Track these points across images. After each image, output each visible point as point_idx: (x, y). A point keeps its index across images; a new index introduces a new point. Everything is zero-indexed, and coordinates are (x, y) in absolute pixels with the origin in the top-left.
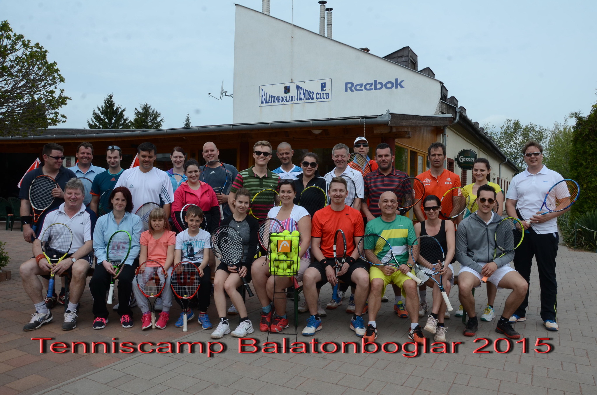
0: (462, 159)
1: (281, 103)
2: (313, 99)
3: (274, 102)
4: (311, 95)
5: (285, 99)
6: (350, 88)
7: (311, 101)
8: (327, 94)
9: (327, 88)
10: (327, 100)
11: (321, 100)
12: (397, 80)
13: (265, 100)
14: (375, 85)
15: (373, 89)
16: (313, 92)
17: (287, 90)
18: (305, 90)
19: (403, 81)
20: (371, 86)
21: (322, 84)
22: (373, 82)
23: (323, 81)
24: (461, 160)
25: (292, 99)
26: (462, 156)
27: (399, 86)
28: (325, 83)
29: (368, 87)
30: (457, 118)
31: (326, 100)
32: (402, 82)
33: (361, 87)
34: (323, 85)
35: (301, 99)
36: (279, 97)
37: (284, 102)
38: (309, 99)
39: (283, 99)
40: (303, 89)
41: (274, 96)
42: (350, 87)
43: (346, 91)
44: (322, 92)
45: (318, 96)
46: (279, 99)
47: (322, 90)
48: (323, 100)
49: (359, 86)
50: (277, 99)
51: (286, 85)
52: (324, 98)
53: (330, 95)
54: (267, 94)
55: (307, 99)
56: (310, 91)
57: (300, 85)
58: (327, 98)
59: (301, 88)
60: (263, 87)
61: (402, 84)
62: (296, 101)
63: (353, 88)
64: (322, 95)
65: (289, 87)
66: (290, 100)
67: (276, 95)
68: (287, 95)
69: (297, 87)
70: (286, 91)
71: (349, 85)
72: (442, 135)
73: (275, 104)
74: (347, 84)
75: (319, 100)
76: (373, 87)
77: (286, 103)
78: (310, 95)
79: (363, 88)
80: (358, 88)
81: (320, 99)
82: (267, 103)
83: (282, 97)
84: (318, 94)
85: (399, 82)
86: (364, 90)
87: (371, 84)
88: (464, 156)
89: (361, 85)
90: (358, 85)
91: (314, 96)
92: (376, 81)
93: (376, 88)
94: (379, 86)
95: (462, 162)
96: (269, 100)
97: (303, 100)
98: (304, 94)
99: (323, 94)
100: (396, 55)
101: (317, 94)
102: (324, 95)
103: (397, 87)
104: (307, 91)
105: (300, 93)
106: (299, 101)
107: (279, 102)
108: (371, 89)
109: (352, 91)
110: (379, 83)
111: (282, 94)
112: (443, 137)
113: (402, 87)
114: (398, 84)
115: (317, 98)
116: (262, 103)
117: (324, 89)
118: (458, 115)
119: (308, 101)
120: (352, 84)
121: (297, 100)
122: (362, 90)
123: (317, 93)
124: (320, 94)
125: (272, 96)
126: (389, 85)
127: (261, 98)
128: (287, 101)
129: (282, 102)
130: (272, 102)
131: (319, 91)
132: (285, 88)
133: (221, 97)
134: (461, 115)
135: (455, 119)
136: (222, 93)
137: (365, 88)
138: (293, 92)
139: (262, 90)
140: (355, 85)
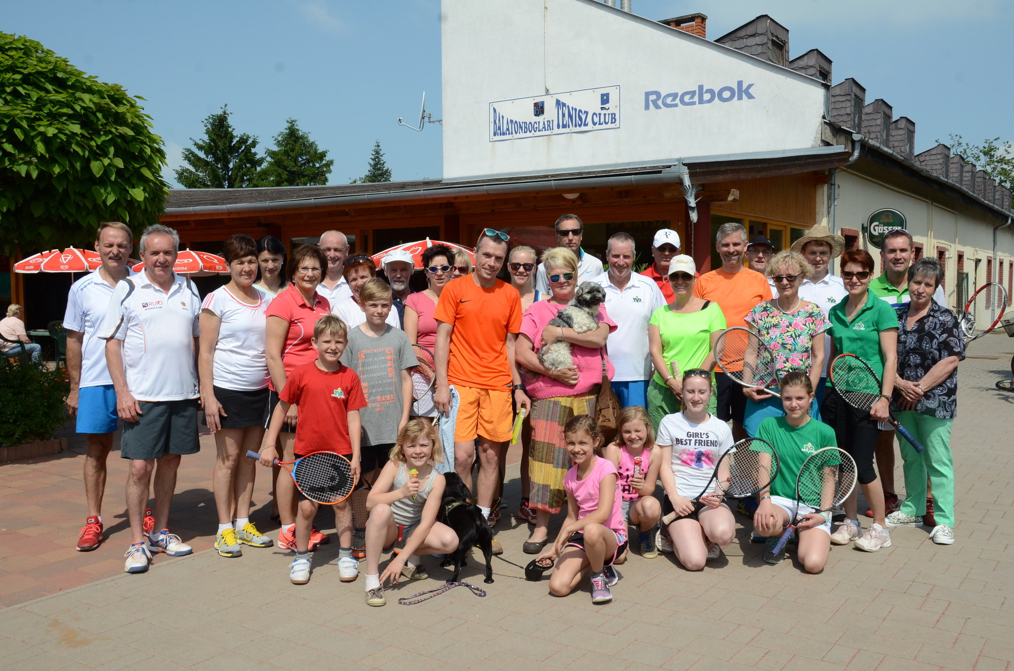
0: (876, 228)
1: (528, 134)
2: (586, 125)
4: (583, 117)
5: (535, 126)
6: (655, 103)
7: (583, 128)
8: (612, 114)
10: (613, 126)
12: (740, 83)
13: (499, 128)
14: (701, 95)
15: (697, 103)
16: (586, 113)
17: (539, 109)
18: (572, 108)
19: (753, 84)
20: (692, 97)
21: (602, 95)
22: (696, 89)
23: (605, 91)
24: (875, 230)
25: (548, 126)
26: (877, 223)
27: (744, 96)
28: (607, 95)
29: (687, 99)
30: (856, 154)
31: (610, 125)
32: (750, 86)
33: (674, 100)
34: (605, 98)
35: (564, 126)
36: (525, 123)
37: (535, 131)
38: (580, 126)
39: (533, 127)
40: (568, 106)
41: (516, 122)
42: (653, 100)
43: (647, 107)
44: (603, 112)
45: (596, 120)
46: (526, 127)
47: (602, 108)
48: (604, 126)
49: (671, 98)
50: (521, 127)
51: (538, 100)
52: (606, 123)
53: (617, 117)
54: (503, 117)
55: (576, 126)
56: (580, 111)
58: (612, 123)
59: (564, 105)
60: (496, 106)
61: (750, 91)
62: (556, 131)
63: (660, 103)
64: (602, 117)
65: (543, 103)
66: (544, 128)
67: (520, 119)
68: (540, 119)
69: (558, 102)
70: (537, 111)
71: (653, 97)
72: (826, 186)
73: (518, 136)
74: (647, 94)
75: (598, 127)
76: (696, 99)
77: (538, 133)
78: (580, 118)
79: (677, 101)
80: (669, 101)
81: (600, 124)
82: (504, 134)
84: (596, 114)
85: (744, 88)
86: (680, 105)
87: (693, 94)
88: (880, 223)
89: (675, 96)
90: (668, 95)
91: (589, 120)
92: (701, 87)
93: (701, 101)
94: (707, 97)
95: (876, 233)
96: (508, 129)
97: (569, 127)
98: (570, 116)
99: (605, 115)
100: (743, 33)
101: (595, 116)
102: (607, 116)
103: (740, 98)
105: (564, 115)
106: (562, 130)
107: (525, 132)
108: (693, 103)
109: (657, 107)
110: (708, 91)
111: (531, 118)
112: (830, 189)
113: (750, 97)
114: (742, 91)
115: (594, 124)
116: (495, 134)
117: (606, 106)
118: (858, 146)
119: (578, 129)
120: (658, 94)
121: (558, 127)
122: (676, 105)
123: (594, 114)
124: (600, 114)
125: (512, 121)
126: (727, 94)
127: (492, 125)
128: (539, 131)
129: (530, 132)
130: (512, 133)
131: (598, 111)
132: (536, 105)
133: (422, 126)
134: (864, 145)
135: (851, 154)
136: (423, 118)
137: (682, 102)
138: (551, 111)
139: (495, 110)
140: (662, 96)
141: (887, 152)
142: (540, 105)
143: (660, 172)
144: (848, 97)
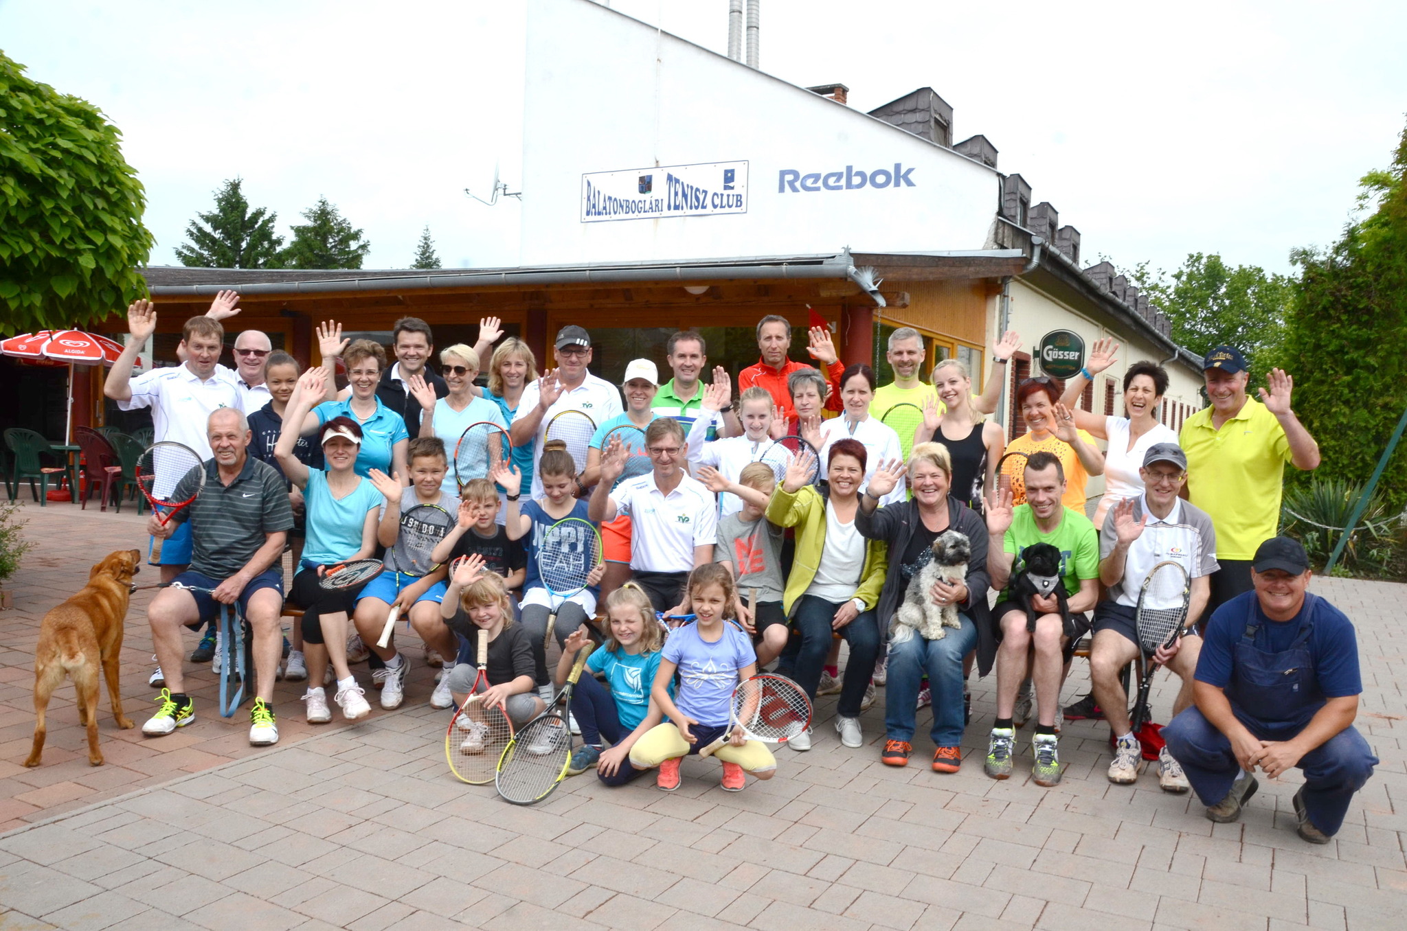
0: (1050, 352)
1: (630, 215)
2: (704, 207)
3: (615, 213)
4: (701, 197)
5: (640, 205)
6: (791, 184)
7: (700, 211)
8: (737, 196)
9: (738, 183)
10: (738, 210)
11: (723, 211)
12: (898, 167)
13: (594, 206)
14: (849, 178)
15: (844, 187)
16: (705, 192)
17: (645, 185)
18: (688, 185)
19: (913, 169)
20: (838, 180)
21: (726, 172)
22: (844, 171)
23: (729, 167)
24: (1048, 355)
25: (656, 206)
26: (1051, 347)
27: (902, 182)
28: (732, 171)
29: (831, 181)
30: (1036, 260)
31: (734, 209)
32: (910, 171)
33: (815, 182)
34: (729, 175)
35: (676, 207)
36: (627, 201)
37: (639, 212)
38: (697, 208)
39: (637, 207)
40: (682, 183)
41: (615, 199)
42: (790, 180)
43: (782, 189)
44: (726, 192)
45: (717, 201)
46: (628, 207)
47: (726, 188)
48: (727, 210)
49: (812, 180)
50: (622, 206)
51: (644, 173)
52: (730, 207)
53: (744, 200)
54: (599, 192)
56: (697, 190)
57: (677, 173)
58: (737, 206)
59: (677, 181)
60: (591, 178)
62: (666, 212)
63: (798, 184)
64: (725, 198)
65: (650, 177)
66: (651, 208)
67: (621, 196)
68: (646, 197)
69: (670, 178)
70: (642, 188)
71: (789, 177)
72: (998, 296)
73: (618, 216)
74: (783, 174)
75: (718, 210)
76: (843, 182)
77: (643, 215)
78: (697, 199)
79: (820, 183)
80: (809, 183)
81: (722, 207)
82: (599, 213)
83: (634, 201)
84: (717, 195)
85: (903, 172)
86: (823, 188)
87: (839, 176)
88: (1055, 347)
89: (816, 177)
90: (809, 176)
91: (708, 202)
92: (849, 169)
93: (849, 185)
94: (856, 180)
95: (1049, 359)
96: (605, 208)
97: (682, 209)
98: (685, 195)
99: (728, 196)
100: (900, 107)
101: (715, 197)
102: (731, 197)
103: (897, 184)
104: (692, 188)
105: (676, 194)
106: (673, 212)
107: (626, 213)
108: (840, 188)
109: (795, 190)
110: (858, 174)
111: (633, 193)
112: (1002, 301)
113: (910, 183)
114: (900, 176)
115: (715, 206)
116: (588, 214)
117: (731, 184)
118: (1037, 251)
119: (694, 212)
120: (796, 174)
121: (669, 208)
122: (818, 189)
123: (715, 194)
124: (722, 195)
125: (610, 198)
126: (881, 179)
127: (585, 201)
128: (644, 212)
129: (633, 212)
130: (610, 213)
131: (720, 190)
132: (642, 179)
133: (494, 199)
134: (1045, 252)
135: (1029, 260)
136: (496, 189)
137: (826, 184)
138: (660, 189)
139: (589, 184)
140: (801, 178)
141: (1066, 262)
142: (647, 180)
143: (821, 263)
144: (1013, 196)
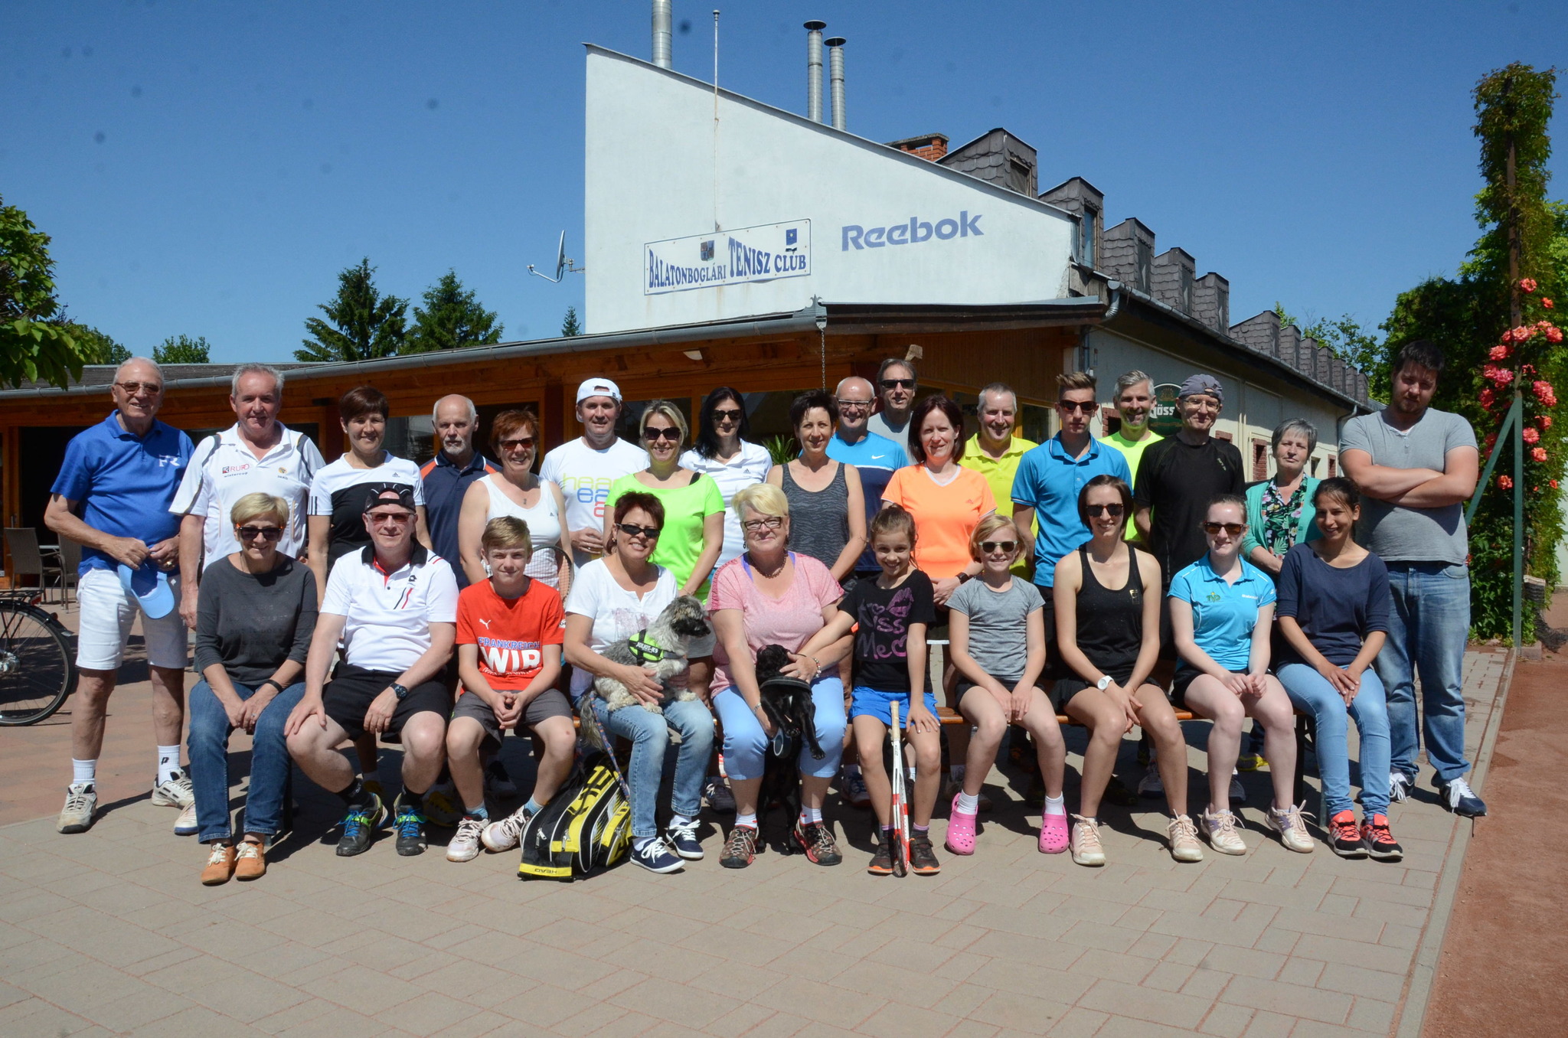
1: (694, 284)
2: (767, 271)
3: (678, 283)
4: (764, 261)
5: (703, 273)
6: (855, 241)
7: (763, 276)
8: (800, 257)
9: (801, 243)
10: (802, 272)
11: (787, 274)
12: (964, 215)
13: (657, 277)
14: (914, 231)
15: (909, 240)
16: (768, 255)
17: (708, 251)
18: (750, 249)
19: (980, 216)
20: (903, 233)
21: (788, 232)
22: (908, 222)
23: (791, 227)
25: (719, 274)
27: (969, 231)
28: (794, 231)
29: (896, 235)
30: (1115, 307)
31: (797, 272)
32: (977, 218)
33: (880, 237)
34: (791, 235)
35: (739, 273)
36: (690, 269)
37: (702, 281)
38: (759, 272)
39: (700, 275)
40: (745, 247)
41: (678, 268)
42: (853, 237)
43: (845, 247)
44: (789, 254)
45: (780, 264)
46: (691, 275)
48: (790, 273)
49: (876, 235)
50: (684, 275)
51: (706, 239)
52: (793, 269)
53: (807, 261)
54: (661, 262)
55: (754, 273)
56: (760, 253)
57: (738, 237)
58: (800, 268)
59: (739, 245)
60: (652, 247)
61: (976, 224)
62: (729, 279)
63: (861, 241)
64: (788, 260)
65: (712, 243)
66: (715, 276)
67: (682, 264)
68: (709, 264)
69: (732, 242)
70: (705, 254)
71: (852, 234)
73: (681, 286)
74: (846, 230)
75: (782, 274)
76: (908, 235)
77: (706, 283)
78: (760, 263)
79: (884, 238)
80: (873, 238)
81: (785, 270)
82: (663, 284)
83: (696, 269)
84: (780, 257)
85: (969, 221)
86: (887, 243)
87: (904, 228)
89: (881, 231)
90: (872, 231)
91: (771, 265)
92: (914, 220)
93: (914, 239)
94: (922, 232)
96: (668, 278)
97: (745, 274)
98: (747, 260)
99: (791, 257)
101: (778, 259)
102: (794, 259)
103: (964, 234)
104: (754, 251)
105: (739, 259)
106: (736, 279)
107: (689, 282)
108: (904, 242)
109: (859, 247)
110: (923, 225)
111: (698, 263)
112: (1081, 353)
113: (977, 232)
114: (967, 225)
115: (778, 270)
116: (651, 285)
117: (792, 247)
118: (1116, 297)
119: (757, 277)
120: (859, 229)
121: (732, 275)
122: (882, 244)
123: (778, 256)
124: (785, 257)
125: (672, 267)
126: (947, 229)
127: (648, 272)
128: (708, 280)
129: (696, 281)
130: (673, 284)
131: (783, 253)
132: (703, 246)
133: (560, 276)
134: (1123, 295)
135: (1108, 307)
136: (561, 266)
137: (890, 239)
138: (722, 255)
139: (651, 254)
140: (865, 233)
142: (709, 246)
